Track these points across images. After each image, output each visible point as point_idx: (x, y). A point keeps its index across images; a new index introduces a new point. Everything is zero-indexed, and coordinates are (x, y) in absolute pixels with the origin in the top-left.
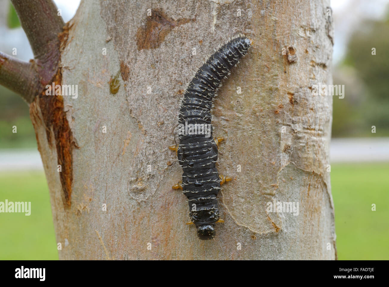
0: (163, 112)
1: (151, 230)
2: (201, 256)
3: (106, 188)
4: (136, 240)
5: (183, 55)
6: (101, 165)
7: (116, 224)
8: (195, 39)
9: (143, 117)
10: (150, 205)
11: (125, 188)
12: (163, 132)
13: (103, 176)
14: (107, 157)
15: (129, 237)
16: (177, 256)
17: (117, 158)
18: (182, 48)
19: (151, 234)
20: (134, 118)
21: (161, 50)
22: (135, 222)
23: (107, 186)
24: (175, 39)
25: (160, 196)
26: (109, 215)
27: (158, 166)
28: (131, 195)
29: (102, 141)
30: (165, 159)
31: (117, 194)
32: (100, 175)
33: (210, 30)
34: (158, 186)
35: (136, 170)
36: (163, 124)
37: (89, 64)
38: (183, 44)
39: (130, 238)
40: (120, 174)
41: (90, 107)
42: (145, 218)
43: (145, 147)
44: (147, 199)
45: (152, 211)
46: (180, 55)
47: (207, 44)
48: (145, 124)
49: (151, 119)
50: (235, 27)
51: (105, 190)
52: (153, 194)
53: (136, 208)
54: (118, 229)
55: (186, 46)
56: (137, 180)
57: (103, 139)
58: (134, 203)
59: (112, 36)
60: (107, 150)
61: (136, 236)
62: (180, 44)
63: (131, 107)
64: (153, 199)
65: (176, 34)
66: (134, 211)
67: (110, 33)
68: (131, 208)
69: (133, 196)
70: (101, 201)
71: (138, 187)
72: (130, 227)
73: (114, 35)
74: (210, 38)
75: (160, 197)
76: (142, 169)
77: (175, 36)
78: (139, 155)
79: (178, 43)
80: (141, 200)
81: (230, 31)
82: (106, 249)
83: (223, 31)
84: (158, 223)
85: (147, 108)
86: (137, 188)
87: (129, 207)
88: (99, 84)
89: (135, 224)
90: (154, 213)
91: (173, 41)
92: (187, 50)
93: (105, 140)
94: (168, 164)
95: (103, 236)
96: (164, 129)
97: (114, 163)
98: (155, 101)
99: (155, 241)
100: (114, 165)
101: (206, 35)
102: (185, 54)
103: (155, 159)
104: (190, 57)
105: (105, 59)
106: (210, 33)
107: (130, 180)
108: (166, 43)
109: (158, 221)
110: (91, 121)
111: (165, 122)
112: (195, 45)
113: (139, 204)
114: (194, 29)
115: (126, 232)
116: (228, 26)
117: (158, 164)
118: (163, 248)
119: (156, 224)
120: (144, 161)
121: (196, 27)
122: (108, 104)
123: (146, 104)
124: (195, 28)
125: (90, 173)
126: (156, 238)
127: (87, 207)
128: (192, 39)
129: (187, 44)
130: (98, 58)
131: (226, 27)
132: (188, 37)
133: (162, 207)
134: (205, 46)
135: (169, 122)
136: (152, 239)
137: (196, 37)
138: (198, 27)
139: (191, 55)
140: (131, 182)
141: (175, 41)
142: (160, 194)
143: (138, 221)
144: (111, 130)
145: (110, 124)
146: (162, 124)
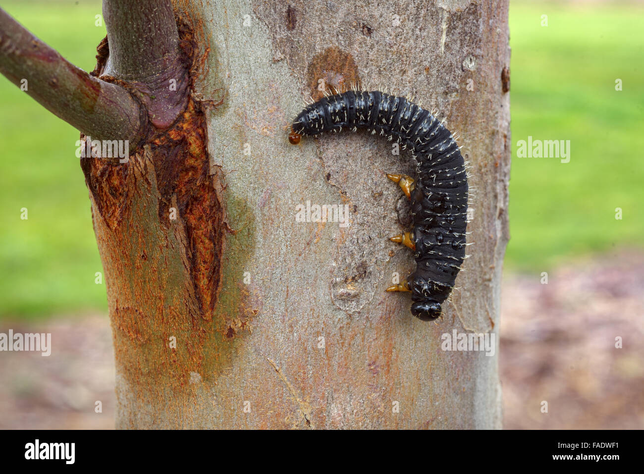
0: (381, 178)
1: (367, 353)
2: (428, 380)
3: (286, 293)
4: (344, 370)
5: (405, 89)
6: (275, 259)
7: (309, 348)
8: (420, 66)
9: (350, 185)
10: (365, 316)
11: (323, 294)
12: (382, 207)
13: (279, 275)
14: (287, 246)
15: (334, 366)
16: (402, 385)
17: (305, 247)
18: (403, 78)
19: (367, 358)
20: (334, 186)
21: (373, 81)
22: (343, 343)
23: (288, 291)
24: (393, 65)
25: (379, 302)
26: (295, 334)
27: (376, 258)
28: (337, 304)
29: (276, 222)
30: (386, 248)
31: (310, 302)
32: (273, 274)
33: (438, 51)
34: (377, 287)
35: (343, 267)
36: (381, 194)
37: (244, 97)
38: (404, 72)
39: (336, 367)
40: (313, 272)
41: (253, 168)
42: (358, 335)
43: (355, 231)
44: (363, 309)
45: (368, 325)
46: (400, 89)
47: (434, 72)
48: (354, 196)
49: (362, 187)
50: (467, 46)
51: (285, 297)
52: (370, 300)
53: (344, 323)
54: (313, 355)
55: (408, 76)
56: (346, 282)
57: (278, 217)
58: (341, 315)
59: (284, 52)
60: (286, 235)
61: (344, 364)
62: (399, 73)
63: (330, 169)
64: (370, 307)
65: (394, 57)
66: (341, 327)
67: (281, 47)
68: (336, 323)
69: (340, 305)
70: (277, 313)
71: (349, 291)
72: (335, 351)
73: (288, 50)
74: (438, 63)
75: (380, 304)
76: (352, 264)
77: (393, 61)
78: (346, 243)
79: (398, 71)
80: (353, 311)
81: (460, 53)
82: (291, 386)
83: (454, 52)
84: (377, 341)
85: (356, 171)
86: (349, 294)
87: (334, 322)
88: (265, 130)
89: (343, 346)
90: (371, 327)
91: (390, 67)
92: (410, 82)
93: (280, 219)
94: (389, 255)
95: (284, 367)
96: (383, 202)
97: (300, 255)
98: (367, 160)
99: (372, 367)
100: (300, 258)
101: (433, 60)
102: (407, 88)
103: (372, 249)
104: (414, 92)
105: (274, 89)
106: (438, 56)
107: (334, 282)
108: (380, 70)
109: (376, 339)
110: (254, 189)
111: (384, 192)
112: (420, 74)
113: (350, 316)
114: (418, 50)
115: (329, 359)
116: (459, 45)
117: (377, 256)
118: (384, 377)
119: (373, 344)
120: (356, 252)
121: (421, 46)
122: (283, 163)
123: (353, 165)
124: (420, 48)
125: (254, 271)
126: (374, 363)
127: (247, 323)
128: (415, 66)
129: (409, 72)
130: (260, 87)
131: (457, 47)
132: (411, 62)
133: (381, 318)
134: (432, 76)
135: (390, 193)
136: (370, 365)
137: (421, 61)
138: (423, 47)
139: (414, 89)
140: (335, 285)
141: (393, 68)
142: (378, 300)
143: (347, 341)
144: (292, 203)
145: (289, 195)
146: (380, 196)
